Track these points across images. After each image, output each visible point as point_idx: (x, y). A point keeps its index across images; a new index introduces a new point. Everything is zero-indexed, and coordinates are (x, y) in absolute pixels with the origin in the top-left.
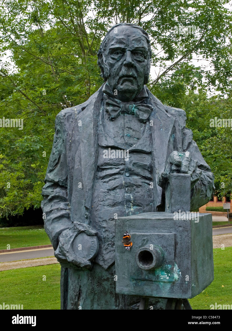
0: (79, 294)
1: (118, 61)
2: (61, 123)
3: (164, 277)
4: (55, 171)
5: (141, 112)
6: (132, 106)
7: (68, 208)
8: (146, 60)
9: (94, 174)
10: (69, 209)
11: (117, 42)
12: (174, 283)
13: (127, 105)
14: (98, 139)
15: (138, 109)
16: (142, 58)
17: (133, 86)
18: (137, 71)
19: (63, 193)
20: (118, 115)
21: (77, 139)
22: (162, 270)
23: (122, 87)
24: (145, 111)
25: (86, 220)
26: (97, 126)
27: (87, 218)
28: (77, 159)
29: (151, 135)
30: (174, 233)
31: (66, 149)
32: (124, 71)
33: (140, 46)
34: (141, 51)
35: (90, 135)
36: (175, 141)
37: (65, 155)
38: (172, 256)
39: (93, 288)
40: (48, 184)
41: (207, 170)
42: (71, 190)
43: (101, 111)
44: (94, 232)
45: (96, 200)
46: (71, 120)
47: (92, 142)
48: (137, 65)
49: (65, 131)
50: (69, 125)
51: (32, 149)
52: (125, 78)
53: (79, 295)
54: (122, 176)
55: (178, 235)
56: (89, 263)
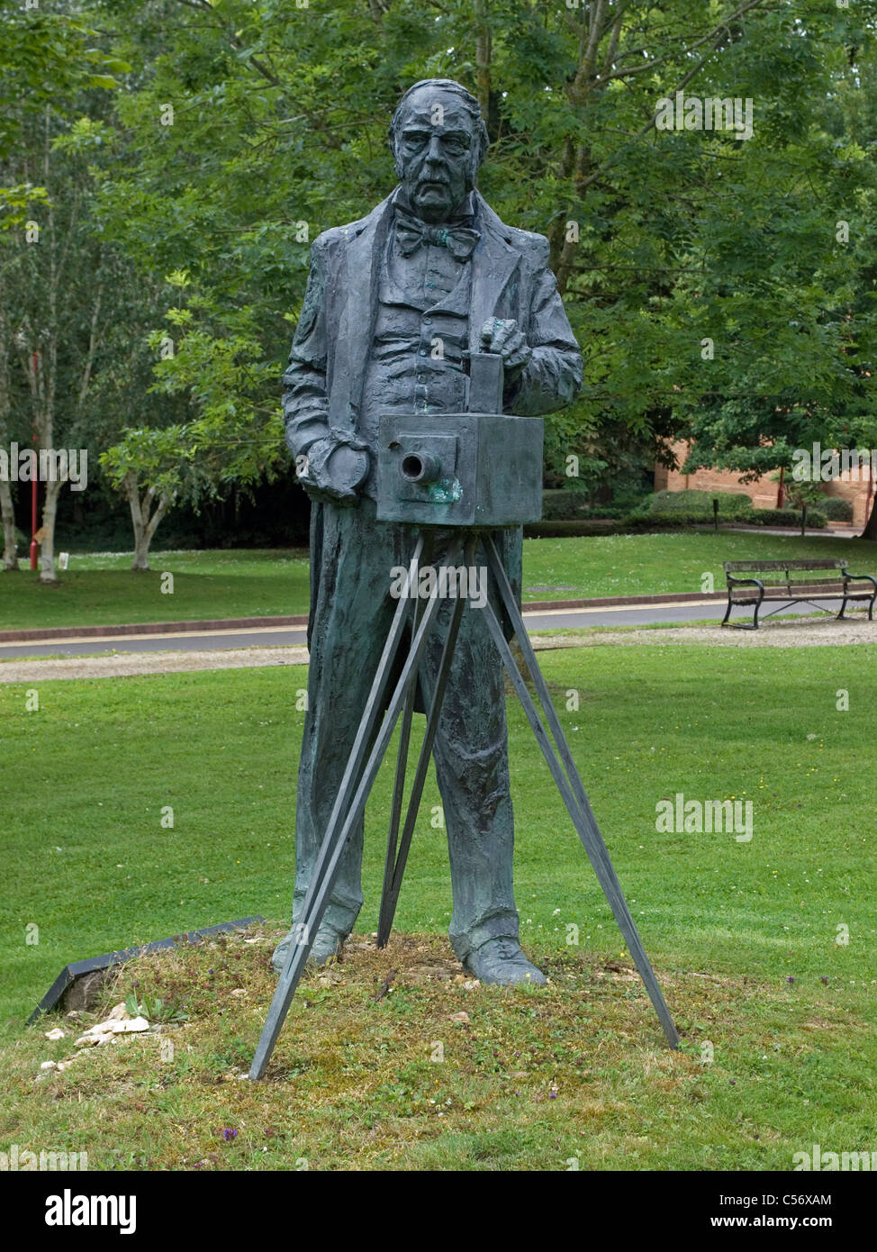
0: (339, 546)
1: (417, 154)
2: (319, 257)
3: (440, 495)
4: (307, 343)
5: (458, 244)
6: (443, 233)
7: (325, 406)
8: (468, 152)
9: (369, 350)
10: (328, 409)
11: (415, 121)
12: (452, 504)
13: (434, 231)
14: (379, 290)
15: (453, 237)
16: (459, 150)
17: (442, 199)
18: (449, 173)
19: (319, 382)
20: (418, 248)
21: (345, 288)
22: (438, 487)
23: (423, 199)
24: (466, 242)
25: (351, 425)
26: (380, 267)
27: (353, 422)
28: (342, 325)
29: (470, 285)
30: (456, 436)
31: (325, 303)
32: (425, 172)
33: (456, 128)
34: (458, 137)
35: (364, 284)
36: (516, 296)
37: (324, 315)
38: (452, 467)
39: (360, 537)
40: (294, 366)
41: (571, 348)
42: (331, 377)
43: (388, 239)
44: (362, 444)
45: (369, 393)
46: (337, 252)
47: (368, 295)
48: (451, 162)
49: (324, 273)
50: (334, 262)
51: (282, 267)
52: (429, 185)
53: (338, 548)
54: (414, 355)
55: (462, 438)
56: (351, 492)
